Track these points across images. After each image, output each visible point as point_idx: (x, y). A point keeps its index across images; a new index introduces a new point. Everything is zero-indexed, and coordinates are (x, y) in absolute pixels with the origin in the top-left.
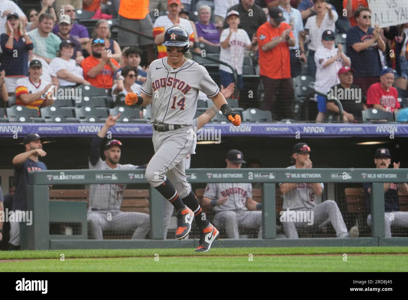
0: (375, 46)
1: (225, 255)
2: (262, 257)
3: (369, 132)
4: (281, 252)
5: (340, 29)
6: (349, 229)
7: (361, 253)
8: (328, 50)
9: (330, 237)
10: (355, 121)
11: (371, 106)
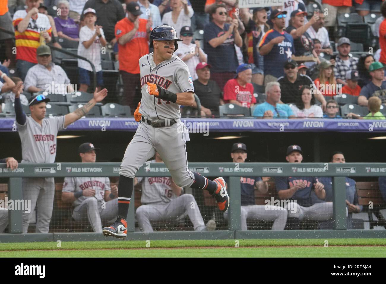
0: (231, 42)
1: (84, 249)
2: (121, 250)
3: (226, 127)
4: (139, 245)
5: (197, 25)
6: (206, 222)
7: (217, 246)
8: (186, 45)
9: (187, 230)
10: (213, 116)
11: (228, 102)
